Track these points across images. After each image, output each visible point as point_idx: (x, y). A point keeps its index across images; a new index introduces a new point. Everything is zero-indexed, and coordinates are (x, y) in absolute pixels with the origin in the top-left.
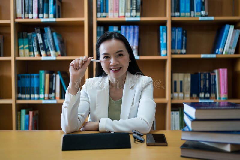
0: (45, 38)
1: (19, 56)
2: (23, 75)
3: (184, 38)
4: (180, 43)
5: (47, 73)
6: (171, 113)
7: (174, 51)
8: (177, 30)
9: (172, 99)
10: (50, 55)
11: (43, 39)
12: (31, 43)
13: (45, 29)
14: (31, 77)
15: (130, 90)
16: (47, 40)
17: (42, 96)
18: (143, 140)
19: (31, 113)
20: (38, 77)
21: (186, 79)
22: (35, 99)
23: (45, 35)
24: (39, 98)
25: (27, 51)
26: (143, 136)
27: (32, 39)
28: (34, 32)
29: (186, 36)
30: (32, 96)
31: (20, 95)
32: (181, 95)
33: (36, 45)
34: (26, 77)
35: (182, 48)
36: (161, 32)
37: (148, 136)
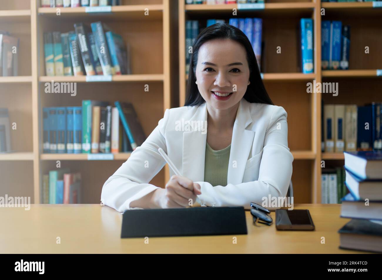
0: (93, 42)
1: (45, 74)
2: (53, 108)
3: (345, 40)
4: (337, 50)
5: (97, 105)
6: (322, 177)
7: (326, 64)
8: (332, 26)
9: (323, 151)
10: (101, 73)
11: (89, 43)
12: (67, 51)
13: (92, 25)
14: (67, 112)
15: (246, 131)
16: (96, 45)
17: (86, 146)
18: (269, 220)
19: (67, 177)
20: (80, 112)
21: (348, 115)
22: (75, 152)
23: (91, 36)
24: (81, 151)
25: (60, 66)
26: (269, 213)
27: (69, 44)
28: (72, 32)
29: (349, 37)
30: (70, 146)
31: (47, 146)
32: (340, 144)
33: (76, 55)
34: (59, 113)
35: (341, 59)
36: (303, 30)
37: (280, 215)
